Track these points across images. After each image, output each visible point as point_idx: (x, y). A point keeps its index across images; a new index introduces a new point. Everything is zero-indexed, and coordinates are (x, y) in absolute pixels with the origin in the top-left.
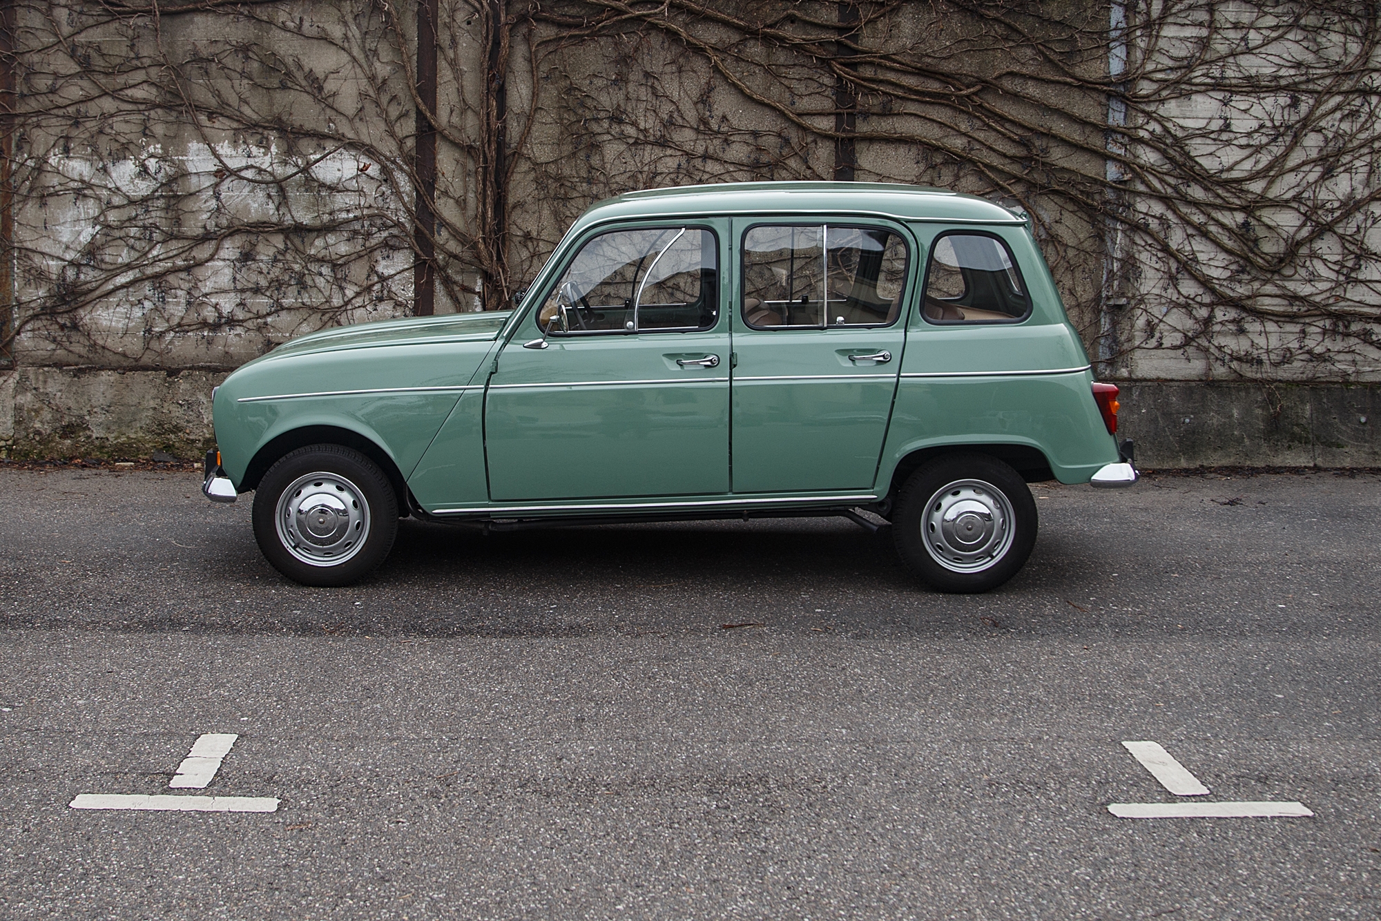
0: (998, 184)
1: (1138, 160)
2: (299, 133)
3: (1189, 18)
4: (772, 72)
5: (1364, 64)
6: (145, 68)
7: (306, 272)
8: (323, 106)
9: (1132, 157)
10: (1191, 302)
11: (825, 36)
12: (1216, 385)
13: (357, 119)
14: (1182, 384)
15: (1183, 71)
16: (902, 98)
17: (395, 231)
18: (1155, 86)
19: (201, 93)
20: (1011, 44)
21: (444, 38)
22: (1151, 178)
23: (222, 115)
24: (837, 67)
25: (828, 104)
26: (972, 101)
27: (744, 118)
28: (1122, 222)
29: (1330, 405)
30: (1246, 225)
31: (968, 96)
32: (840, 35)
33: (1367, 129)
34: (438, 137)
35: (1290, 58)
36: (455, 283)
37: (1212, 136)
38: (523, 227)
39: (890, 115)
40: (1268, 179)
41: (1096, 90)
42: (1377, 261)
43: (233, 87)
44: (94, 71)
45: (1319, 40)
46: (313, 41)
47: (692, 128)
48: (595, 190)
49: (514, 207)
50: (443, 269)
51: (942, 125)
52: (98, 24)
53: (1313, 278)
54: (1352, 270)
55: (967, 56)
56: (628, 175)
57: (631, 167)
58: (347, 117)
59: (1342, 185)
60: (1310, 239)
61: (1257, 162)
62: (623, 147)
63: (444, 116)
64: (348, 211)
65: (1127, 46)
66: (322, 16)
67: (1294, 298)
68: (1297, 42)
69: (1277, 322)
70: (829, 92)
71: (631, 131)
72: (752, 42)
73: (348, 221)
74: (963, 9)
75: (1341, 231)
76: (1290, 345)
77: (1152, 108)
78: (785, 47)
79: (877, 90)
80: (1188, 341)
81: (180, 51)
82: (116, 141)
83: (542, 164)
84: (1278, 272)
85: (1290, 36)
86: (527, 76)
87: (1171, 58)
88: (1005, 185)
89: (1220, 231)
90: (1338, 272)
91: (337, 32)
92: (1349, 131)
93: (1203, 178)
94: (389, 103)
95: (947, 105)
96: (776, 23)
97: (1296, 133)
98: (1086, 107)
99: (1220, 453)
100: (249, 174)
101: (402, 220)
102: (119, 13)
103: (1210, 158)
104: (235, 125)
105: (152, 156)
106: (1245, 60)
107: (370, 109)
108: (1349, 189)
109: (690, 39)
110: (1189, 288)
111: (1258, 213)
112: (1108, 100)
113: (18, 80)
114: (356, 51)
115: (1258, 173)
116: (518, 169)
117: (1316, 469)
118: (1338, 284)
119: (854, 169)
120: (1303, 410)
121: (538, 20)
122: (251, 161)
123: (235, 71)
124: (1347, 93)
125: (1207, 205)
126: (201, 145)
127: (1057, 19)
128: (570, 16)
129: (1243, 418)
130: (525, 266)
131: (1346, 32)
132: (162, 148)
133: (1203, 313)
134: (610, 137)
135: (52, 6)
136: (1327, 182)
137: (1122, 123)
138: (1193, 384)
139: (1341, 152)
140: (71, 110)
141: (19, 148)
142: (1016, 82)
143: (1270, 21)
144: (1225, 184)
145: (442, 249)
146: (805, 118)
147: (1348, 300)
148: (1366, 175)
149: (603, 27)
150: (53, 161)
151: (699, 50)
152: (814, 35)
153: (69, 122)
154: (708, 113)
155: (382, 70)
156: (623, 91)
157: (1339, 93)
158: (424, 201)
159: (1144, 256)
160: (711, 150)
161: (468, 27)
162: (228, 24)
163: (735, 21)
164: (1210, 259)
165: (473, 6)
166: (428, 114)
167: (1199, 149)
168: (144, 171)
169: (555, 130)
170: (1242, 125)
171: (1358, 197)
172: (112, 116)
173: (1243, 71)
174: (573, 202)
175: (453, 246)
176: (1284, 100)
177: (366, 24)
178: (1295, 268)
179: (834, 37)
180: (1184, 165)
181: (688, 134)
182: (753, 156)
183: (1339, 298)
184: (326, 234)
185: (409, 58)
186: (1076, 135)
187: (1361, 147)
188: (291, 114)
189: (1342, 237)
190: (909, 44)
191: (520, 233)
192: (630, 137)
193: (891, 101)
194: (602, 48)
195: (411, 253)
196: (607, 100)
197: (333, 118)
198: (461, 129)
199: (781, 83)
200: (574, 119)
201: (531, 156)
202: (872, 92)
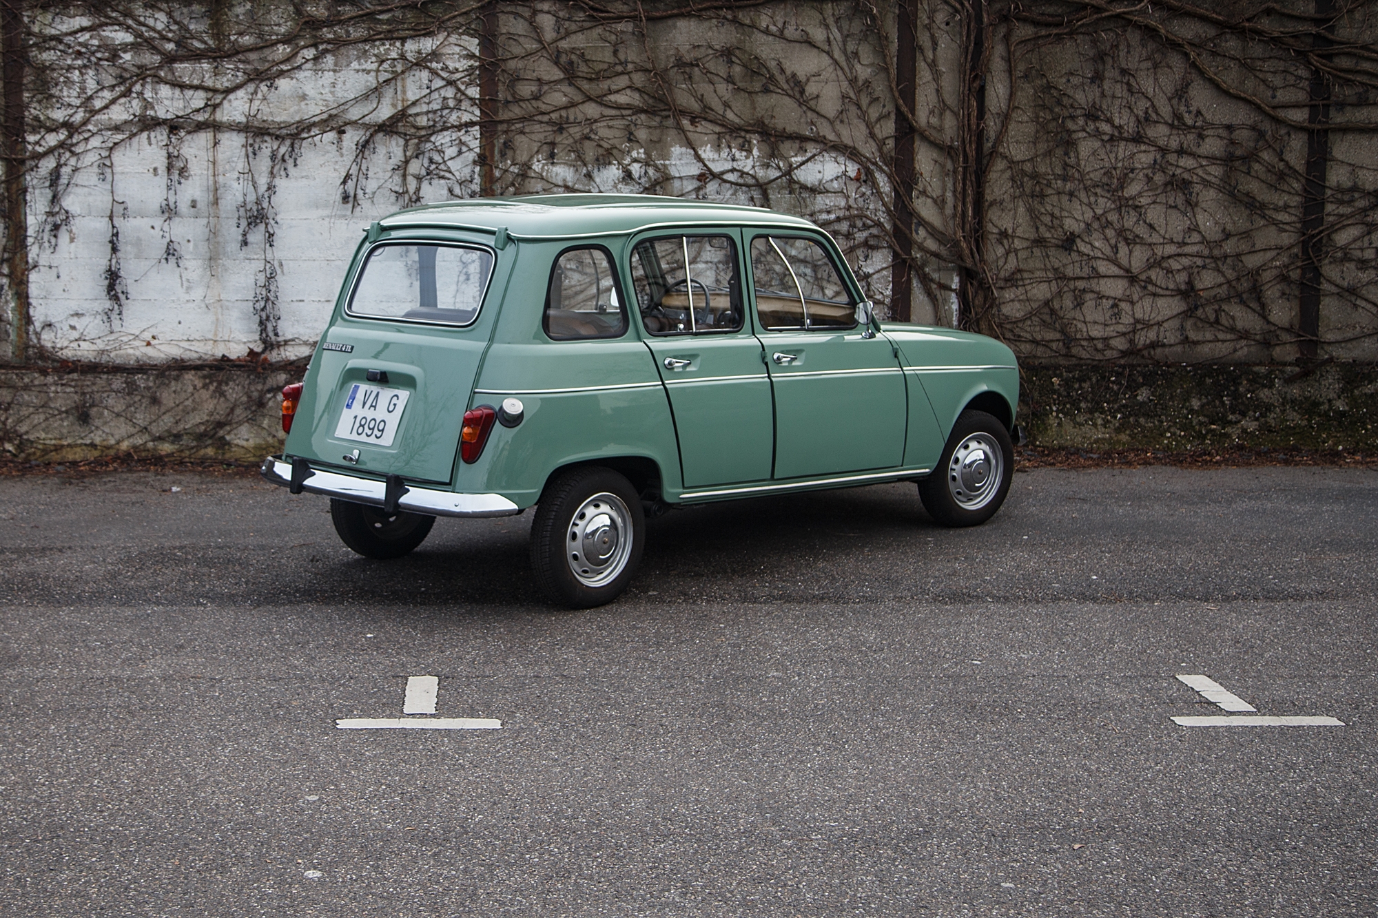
2: (782, 136)
4: (1247, 66)
6: (628, 73)
8: (805, 108)
11: (1302, 28)
13: (838, 121)
17: (874, 231)
19: (684, 99)
21: (924, 39)
23: (705, 119)
24: (1314, 59)
25: (1301, 96)
27: (1217, 111)
32: (1317, 27)
34: (917, 139)
36: (932, 280)
38: (999, 225)
39: (1365, 105)
43: (715, 91)
44: (579, 77)
46: (794, 44)
47: (1166, 123)
48: (1068, 186)
49: (992, 204)
50: (922, 267)
52: (582, 30)
56: (1102, 171)
57: (1105, 162)
58: (828, 119)
62: (1097, 144)
63: (922, 116)
64: (829, 212)
66: (804, 20)
70: (1305, 84)
71: (1105, 127)
72: (1229, 36)
78: (1263, 41)
79: (1353, 81)
81: (662, 56)
82: (600, 146)
83: (1018, 162)
86: (1005, 76)
91: (818, 35)
94: (870, 103)
96: (1254, 17)
100: (731, 177)
101: (881, 219)
102: (604, 18)
104: (718, 129)
105: (635, 160)
107: (853, 110)
109: (1170, 36)
113: (501, 87)
114: (837, 54)
116: (995, 168)
119: (1326, 160)
121: (1018, 20)
122: (735, 165)
123: (718, 75)
126: (684, 149)
128: (1048, 15)
132: (645, 153)
134: (1085, 135)
135: (535, 12)
140: (554, 116)
141: (503, 155)
145: (921, 248)
146: (1279, 110)
149: (1082, 25)
150: (537, 167)
151: (1174, 45)
152: (1291, 27)
153: (555, 128)
154: (1183, 109)
155: (863, 72)
156: (1098, 90)
158: (903, 202)
160: (1185, 145)
161: (948, 28)
162: (710, 28)
163: (1214, 15)
165: (953, 7)
166: (910, 116)
168: (628, 176)
169: (1030, 129)
172: (596, 121)
174: (1047, 199)
175: (931, 244)
177: (847, 27)
179: (1311, 29)
181: (1162, 130)
182: (1225, 150)
185: (890, 59)
188: (773, 117)
191: (995, 230)
192: (1105, 134)
193: (1367, 91)
194: (1078, 45)
195: (889, 252)
196: (1083, 97)
197: (814, 120)
198: (940, 129)
199: (1256, 76)
200: (1049, 117)
201: (1008, 154)
202: (1348, 82)
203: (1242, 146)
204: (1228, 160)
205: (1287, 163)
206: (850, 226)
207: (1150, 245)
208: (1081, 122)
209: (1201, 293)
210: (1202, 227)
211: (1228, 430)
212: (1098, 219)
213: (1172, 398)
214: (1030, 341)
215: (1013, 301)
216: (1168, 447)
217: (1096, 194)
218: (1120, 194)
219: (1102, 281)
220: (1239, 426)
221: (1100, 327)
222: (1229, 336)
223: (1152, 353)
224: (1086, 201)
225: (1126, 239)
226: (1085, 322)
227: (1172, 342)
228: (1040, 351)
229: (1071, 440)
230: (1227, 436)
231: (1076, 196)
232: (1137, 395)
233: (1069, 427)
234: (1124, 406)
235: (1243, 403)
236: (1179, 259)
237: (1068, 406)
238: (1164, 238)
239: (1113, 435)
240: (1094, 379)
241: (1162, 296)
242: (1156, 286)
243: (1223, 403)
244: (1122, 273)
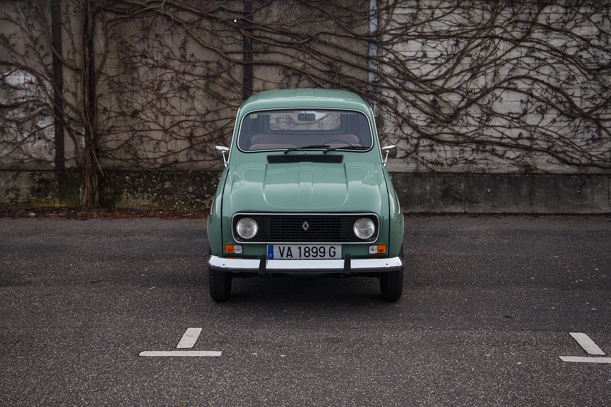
0: (317, 84)
1: (383, 72)
3: (407, 4)
4: (214, 34)
5: (492, 23)
7: (5, 126)
8: (10, 50)
9: (380, 70)
10: (409, 137)
12: (419, 175)
13: (25, 57)
14: (403, 175)
15: (404, 30)
16: (273, 45)
18: (391, 37)
20: (323, 19)
21: (64, 19)
22: (389, 80)
24: (243, 31)
25: (240, 48)
26: (305, 46)
27: (202, 55)
28: (376, 100)
29: (473, 184)
30: (434, 101)
31: (303, 44)
32: (244, 16)
33: (493, 55)
34: (63, 65)
35: (456, 22)
36: (73, 131)
37: (419, 60)
38: (104, 106)
39: (267, 53)
40: (445, 79)
41: (363, 39)
42: (497, 116)
45: (470, 13)
47: (178, 60)
48: (135, 88)
49: (99, 97)
50: (68, 124)
51: (292, 57)
53: (467, 125)
54: (486, 121)
55: (303, 25)
56: (150, 81)
57: (151, 77)
58: (20, 55)
59: (481, 81)
60: (466, 107)
61: (440, 71)
62: (147, 69)
63: (65, 55)
64: (23, 98)
65: (378, 18)
66: (7, 9)
67: (458, 134)
68: (459, 14)
69: (450, 146)
70: (240, 42)
71: (151, 61)
72: (205, 20)
73: (23, 103)
74: (301, 3)
75: (481, 103)
76: (456, 156)
77: (390, 47)
78: (219, 22)
80: (408, 154)
83: (110, 77)
84: (450, 122)
85: (456, 11)
86: (103, 37)
87: (398, 23)
88: (321, 84)
89: (422, 103)
90: (479, 122)
91: (14, 16)
92: (484, 56)
93: (413, 80)
94: (40, 49)
95: (294, 48)
96: (215, 11)
97: (458, 57)
98: (359, 47)
99: (419, 206)
101: (48, 102)
103: (417, 70)
106: (433, 24)
107: (31, 52)
108: (484, 83)
109: (175, 19)
110: (408, 130)
111: (440, 95)
112: (369, 44)
114: (23, 25)
115: (440, 76)
116: (100, 79)
117: (465, 213)
118: (479, 128)
119: (252, 78)
120: (460, 186)
121: (104, 11)
124: (483, 38)
125: (416, 92)
127: (345, 6)
128: (121, 9)
129: (431, 190)
130: (105, 123)
131: (483, 9)
133: (415, 141)
134: (141, 64)
136: (474, 80)
137: (375, 55)
138: (409, 175)
139: (480, 66)
142: (327, 36)
143: (446, 4)
144: (424, 82)
145: (67, 115)
146: (229, 55)
147: (484, 135)
148: (493, 76)
149: (136, 14)
151: (180, 24)
152: (232, 16)
154: (185, 53)
155: (36, 34)
156: (146, 44)
157: (479, 38)
158: (58, 94)
159: (386, 116)
160: (187, 70)
161: (75, 14)
163: (196, 10)
164: (417, 117)
165: (76, 4)
166: (57, 54)
167: (412, 66)
169: (116, 61)
170: (432, 54)
171: (489, 87)
173: (433, 29)
174: (125, 94)
175: (72, 114)
176: (452, 42)
177: (27, 13)
178: (458, 120)
179: (241, 17)
180: (404, 73)
181: (177, 63)
182: (205, 72)
183: (480, 134)
184: (13, 109)
185: (48, 28)
186: (354, 61)
187: (490, 63)
189: (481, 106)
190: (276, 19)
191: (102, 108)
192: (150, 64)
193: (268, 46)
194: (136, 23)
195: (53, 117)
196: (139, 47)
197: (14, 56)
198: (74, 61)
199: (218, 39)
200: (124, 56)
201: (106, 73)
202: (260, 42)
203: (213, 71)
204: (207, 77)
205: (234, 79)
206: (34, 105)
207: (173, 115)
208: (139, 58)
209: (197, 138)
210: (197, 108)
211: (205, 201)
212: (149, 103)
213: (180, 187)
214: (120, 159)
215: (111, 140)
216: (176, 209)
217: (147, 92)
218: (159, 92)
219: (152, 132)
220: (210, 200)
221: (152, 153)
222: (211, 158)
223: (176, 165)
224: (143, 95)
225: (162, 113)
226: (145, 151)
227: (185, 160)
228: (125, 164)
229: (132, 205)
230: (204, 204)
231: (139, 93)
232: (164, 185)
233: (131, 199)
234: (158, 190)
235: (212, 189)
236: (187, 122)
237: (132, 189)
238: (180, 113)
239: (151, 203)
240: (145, 177)
241: (180, 139)
242: (177, 135)
243: (203, 188)
244: (161, 128)
